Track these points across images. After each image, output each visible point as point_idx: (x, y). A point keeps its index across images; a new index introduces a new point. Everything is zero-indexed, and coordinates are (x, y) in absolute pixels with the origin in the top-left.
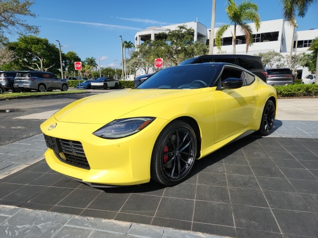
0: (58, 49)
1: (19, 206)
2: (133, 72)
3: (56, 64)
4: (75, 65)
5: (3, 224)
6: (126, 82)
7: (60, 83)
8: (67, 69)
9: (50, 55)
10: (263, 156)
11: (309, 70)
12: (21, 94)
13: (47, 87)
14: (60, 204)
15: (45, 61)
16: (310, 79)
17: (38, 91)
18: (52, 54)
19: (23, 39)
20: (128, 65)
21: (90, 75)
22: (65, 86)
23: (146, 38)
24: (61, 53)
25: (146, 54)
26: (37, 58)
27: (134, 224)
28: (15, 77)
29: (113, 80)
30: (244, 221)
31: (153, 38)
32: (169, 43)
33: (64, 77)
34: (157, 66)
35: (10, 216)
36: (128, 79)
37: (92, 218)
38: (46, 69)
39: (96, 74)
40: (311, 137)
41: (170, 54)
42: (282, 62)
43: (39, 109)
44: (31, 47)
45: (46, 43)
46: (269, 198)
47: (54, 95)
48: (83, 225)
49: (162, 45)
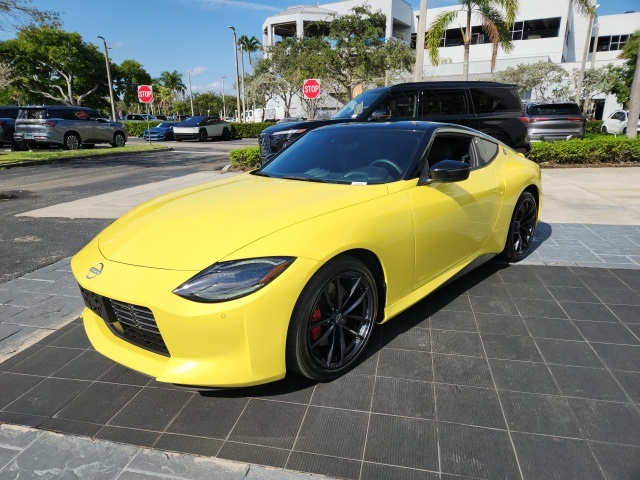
0: (101, 54)
1: (37, 428)
2: (261, 103)
3: (100, 86)
4: (139, 93)
5: (9, 466)
6: (246, 125)
7: (109, 130)
8: (122, 97)
9: (87, 67)
10: (506, 310)
11: (618, 101)
12: (30, 155)
13: (83, 139)
14: (115, 422)
15: (76, 81)
16: (618, 121)
17: (65, 147)
18: (90, 66)
19: (28, 35)
20: (249, 88)
21: (171, 109)
22: (119, 137)
23: (285, 30)
24: (110, 63)
25: (286, 65)
26: (58, 74)
27: (254, 466)
28: (15, 118)
29: (219, 121)
30: (457, 459)
31: (300, 32)
32: (333, 43)
33: (117, 115)
34: (308, 94)
35: (22, 450)
36: (249, 120)
37: (177, 455)
38: (79, 98)
39: (183, 108)
40: (604, 264)
41: (335, 67)
42: (564, 84)
43: (67, 193)
44: (47, 50)
45: (76, 42)
46: (509, 407)
47: (97, 156)
48: (157, 468)
49: (318, 49)
